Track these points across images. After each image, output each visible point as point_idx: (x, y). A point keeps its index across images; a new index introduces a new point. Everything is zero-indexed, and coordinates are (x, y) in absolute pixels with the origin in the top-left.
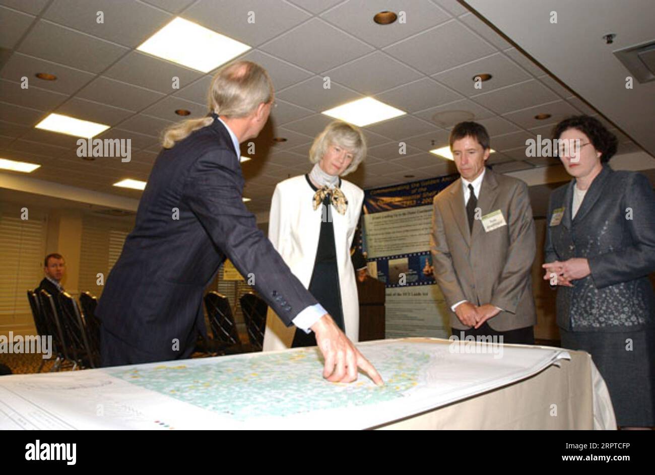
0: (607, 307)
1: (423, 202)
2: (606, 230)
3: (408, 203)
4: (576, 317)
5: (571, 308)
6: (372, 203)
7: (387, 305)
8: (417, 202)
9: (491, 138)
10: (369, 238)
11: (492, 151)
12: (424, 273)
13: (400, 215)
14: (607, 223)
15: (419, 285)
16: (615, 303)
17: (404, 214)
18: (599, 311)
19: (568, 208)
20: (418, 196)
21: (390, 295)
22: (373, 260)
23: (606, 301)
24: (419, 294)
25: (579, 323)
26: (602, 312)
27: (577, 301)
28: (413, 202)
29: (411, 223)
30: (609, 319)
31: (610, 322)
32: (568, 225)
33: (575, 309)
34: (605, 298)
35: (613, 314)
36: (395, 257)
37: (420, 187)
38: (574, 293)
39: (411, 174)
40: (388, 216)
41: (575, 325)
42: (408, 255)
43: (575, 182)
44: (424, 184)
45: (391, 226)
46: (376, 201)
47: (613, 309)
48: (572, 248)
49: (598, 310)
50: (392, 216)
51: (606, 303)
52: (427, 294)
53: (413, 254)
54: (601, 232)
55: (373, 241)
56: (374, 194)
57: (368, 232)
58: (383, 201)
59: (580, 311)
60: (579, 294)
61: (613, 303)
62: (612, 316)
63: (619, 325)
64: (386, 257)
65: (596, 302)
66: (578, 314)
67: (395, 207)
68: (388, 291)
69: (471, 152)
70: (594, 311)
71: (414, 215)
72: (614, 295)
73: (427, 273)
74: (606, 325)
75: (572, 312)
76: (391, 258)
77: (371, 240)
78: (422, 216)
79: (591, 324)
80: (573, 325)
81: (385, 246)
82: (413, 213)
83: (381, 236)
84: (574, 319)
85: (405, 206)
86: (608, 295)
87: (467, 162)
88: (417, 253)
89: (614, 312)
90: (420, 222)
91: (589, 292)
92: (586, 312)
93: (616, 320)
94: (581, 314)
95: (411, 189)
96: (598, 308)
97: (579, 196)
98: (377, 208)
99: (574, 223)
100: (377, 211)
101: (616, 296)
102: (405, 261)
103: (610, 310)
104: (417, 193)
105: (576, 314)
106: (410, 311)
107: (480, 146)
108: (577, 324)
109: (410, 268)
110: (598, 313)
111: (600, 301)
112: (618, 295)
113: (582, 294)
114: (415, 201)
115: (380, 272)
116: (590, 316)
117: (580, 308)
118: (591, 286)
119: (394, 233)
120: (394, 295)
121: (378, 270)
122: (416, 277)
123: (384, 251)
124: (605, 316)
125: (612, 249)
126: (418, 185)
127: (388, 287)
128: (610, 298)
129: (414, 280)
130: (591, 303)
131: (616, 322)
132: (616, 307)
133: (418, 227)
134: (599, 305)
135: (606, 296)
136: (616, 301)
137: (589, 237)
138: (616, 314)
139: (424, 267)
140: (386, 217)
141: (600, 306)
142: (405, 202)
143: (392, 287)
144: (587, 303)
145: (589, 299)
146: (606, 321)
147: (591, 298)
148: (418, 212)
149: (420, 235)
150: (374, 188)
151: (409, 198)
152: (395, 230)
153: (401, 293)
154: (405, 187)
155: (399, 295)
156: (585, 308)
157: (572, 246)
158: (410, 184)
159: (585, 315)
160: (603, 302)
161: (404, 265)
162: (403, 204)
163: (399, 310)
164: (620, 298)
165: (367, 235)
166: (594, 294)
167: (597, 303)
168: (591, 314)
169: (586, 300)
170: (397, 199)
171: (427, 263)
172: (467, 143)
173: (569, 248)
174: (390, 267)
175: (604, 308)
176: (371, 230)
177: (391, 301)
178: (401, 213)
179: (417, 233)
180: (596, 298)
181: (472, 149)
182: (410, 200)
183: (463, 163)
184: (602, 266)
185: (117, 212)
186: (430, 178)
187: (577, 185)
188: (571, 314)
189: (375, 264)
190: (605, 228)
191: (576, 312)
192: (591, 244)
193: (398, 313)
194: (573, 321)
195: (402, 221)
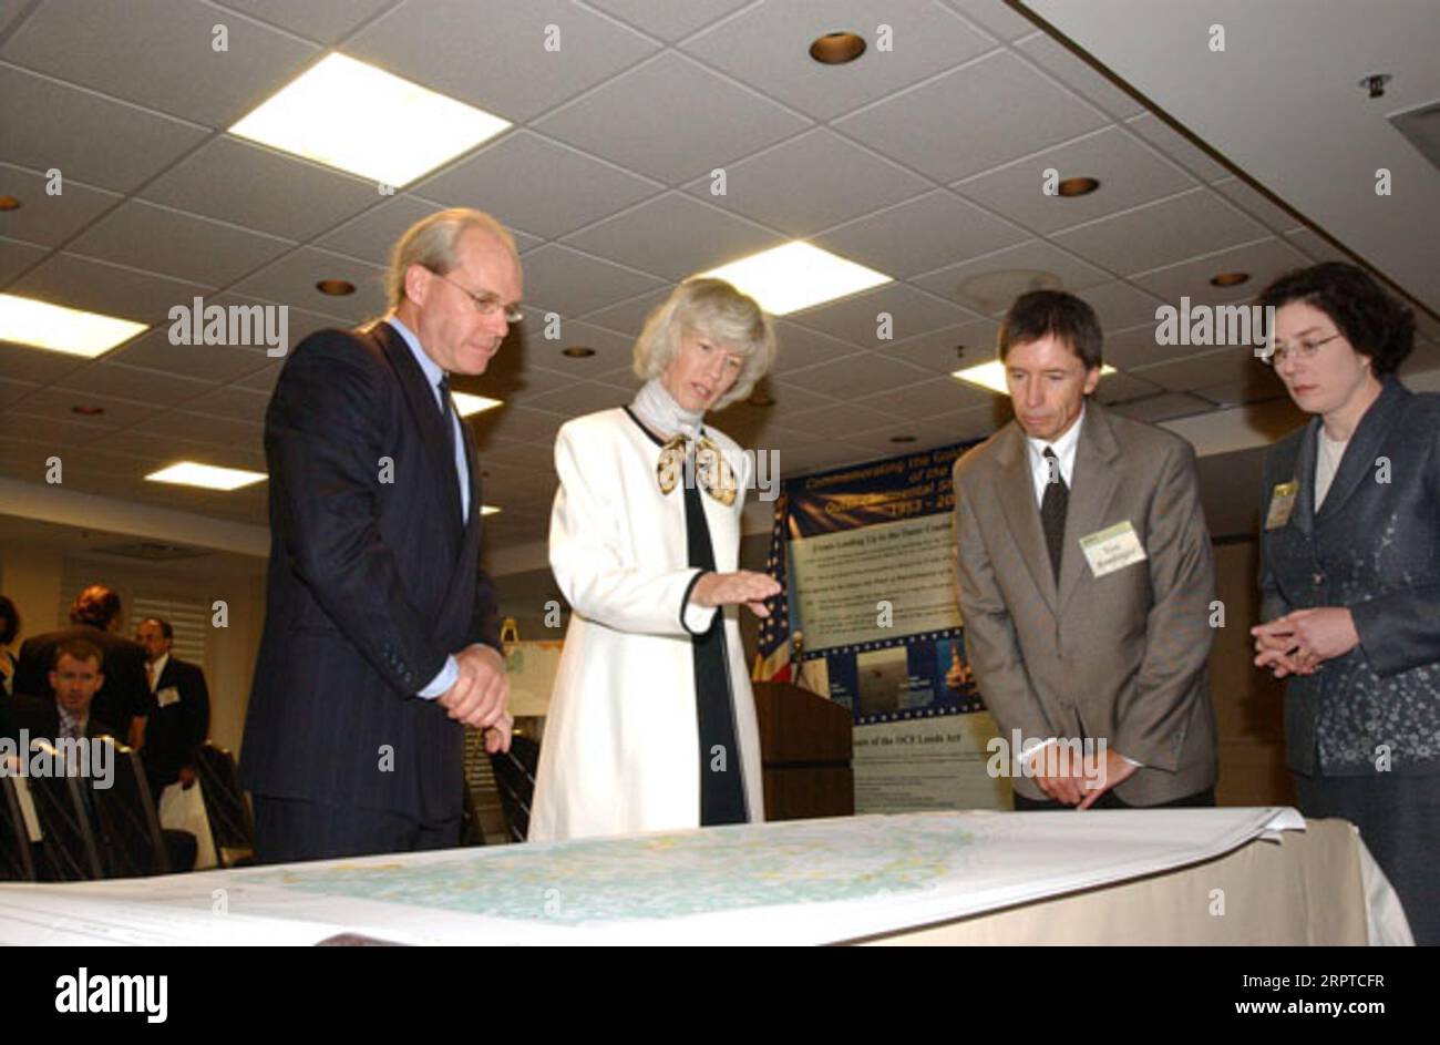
0: (1402, 715)
1: (940, 505)
2: (1392, 536)
3: (903, 507)
4: (1329, 741)
5: (1316, 720)
6: (811, 510)
7: (860, 771)
8: (923, 505)
9: (1106, 335)
10: (804, 598)
11: (1107, 370)
12: (948, 683)
13: (882, 538)
14: (1394, 517)
15: (936, 714)
16: (1421, 706)
17: (893, 536)
18: (1383, 726)
19: (1305, 485)
20: (928, 490)
21: (863, 743)
22: (819, 654)
23: (1399, 700)
24: (938, 739)
25: (1339, 755)
26: (1390, 727)
27: (1332, 702)
28: (915, 506)
29: (909, 558)
30: (1408, 743)
31: (1410, 751)
32: (1307, 527)
33: (1326, 723)
34: (1397, 692)
35: (1417, 731)
36: (872, 646)
37: (932, 464)
38: (1324, 687)
39: (905, 434)
40: (851, 543)
41: (1329, 761)
42: (906, 639)
43: (1321, 423)
44: (942, 458)
45: (862, 566)
46: (821, 504)
47: (1416, 719)
48: (1318, 579)
49: (1380, 723)
50: (861, 543)
51: (1399, 705)
52: (958, 737)
53: (917, 636)
54: (1381, 541)
55: (816, 606)
56: (815, 486)
57: (803, 585)
58: (837, 503)
59: (1337, 727)
60: (1335, 686)
61: (1414, 704)
62: (1414, 737)
63: (1432, 759)
64: (851, 647)
65: (1375, 703)
66: (1333, 734)
67: (870, 518)
68: (859, 732)
69: (1054, 375)
70: (1372, 726)
71: (921, 538)
72: (1418, 685)
73: (954, 684)
74: (1401, 758)
75: (1322, 731)
76: (862, 648)
77: (810, 603)
78: (937, 540)
79: (1366, 756)
80: (1324, 762)
81: (848, 617)
82: (918, 532)
83: (834, 595)
84: (1326, 746)
85: (894, 514)
86: (1404, 685)
87: (1042, 400)
88: (928, 635)
89: (1419, 726)
90: (933, 554)
91: (1358, 680)
92: (1354, 729)
93: (1422, 747)
94: (1342, 735)
95: (909, 472)
96: (1379, 717)
97: (1331, 454)
98: (823, 520)
99: (1318, 520)
100: (824, 531)
101: (1422, 688)
102: (900, 653)
103: (1408, 723)
104: (924, 482)
105: (1329, 735)
106: (916, 781)
107: (1077, 361)
108: (1334, 759)
109: (911, 673)
110: (1382, 729)
111: (1386, 700)
112: (1427, 686)
113: (1341, 686)
114: (919, 503)
115: (835, 686)
116: (1364, 739)
117: (1337, 719)
118: (1363, 666)
119: (868, 583)
120: (875, 742)
121: (831, 681)
122: (929, 696)
123: (844, 631)
124: (1398, 737)
125: (1408, 579)
126: (925, 461)
127: (858, 724)
128: (1409, 694)
129: (924, 703)
130: (1364, 705)
131: (1424, 751)
132: (1423, 713)
133: (928, 568)
134: (1382, 710)
135: (1400, 689)
136: (1423, 700)
137: (1353, 553)
138: (1424, 732)
139: (948, 669)
140: (846, 544)
141: (1385, 713)
142: (894, 506)
143: (868, 722)
144: (1355, 707)
145: (1358, 698)
146: (1401, 748)
147: (1364, 694)
148: (927, 529)
149: (935, 586)
150: (814, 471)
151: (904, 494)
152: (872, 577)
153: (892, 736)
154: (892, 467)
155: (887, 742)
156: (1350, 720)
157: (1319, 573)
158: (905, 459)
159: (1351, 736)
160: (1391, 704)
161: (896, 666)
162: (891, 510)
163: (889, 781)
164: (1433, 692)
165: (801, 592)
166: (1370, 685)
167: (1379, 707)
168: (1366, 732)
169: (1352, 698)
170: (874, 498)
171: (955, 659)
172: (1046, 351)
173: (1313, 579)
174: (860, 670)
175: (1394, 717)
176: (809, 579)
177: (867, 761)
178: (886, 533)
179: (927, 582)
180: (1376, 693)
181: (1056, 370)
182: (907, 500)
183: (1033, 402)
184: (1387, 624)
185: (155, 549)
186: (956, 441)
187: (1326, 432)
188: (1317, 734)
189: (822, 663)
190: (1390, 531)
191: (1329, 730)
192: (1361, 569)
193: (884, 789)
194: (1323, 752)
195: (888, 553)
